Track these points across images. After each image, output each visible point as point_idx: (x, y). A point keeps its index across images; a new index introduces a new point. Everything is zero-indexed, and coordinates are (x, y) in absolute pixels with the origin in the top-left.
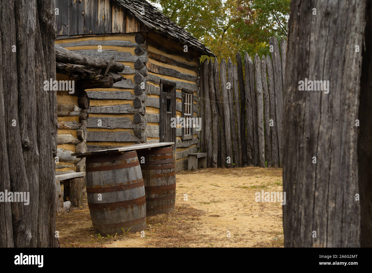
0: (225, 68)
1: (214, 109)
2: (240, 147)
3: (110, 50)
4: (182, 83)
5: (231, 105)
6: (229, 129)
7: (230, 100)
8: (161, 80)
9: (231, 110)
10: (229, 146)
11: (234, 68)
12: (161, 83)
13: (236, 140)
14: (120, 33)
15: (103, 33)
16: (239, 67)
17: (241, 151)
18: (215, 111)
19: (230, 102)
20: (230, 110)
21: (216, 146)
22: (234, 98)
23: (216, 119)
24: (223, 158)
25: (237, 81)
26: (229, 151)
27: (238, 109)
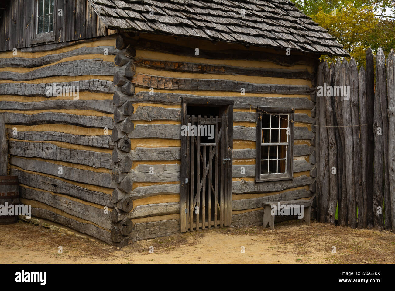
0: (346, 73)
1: (332, 135)
2: (365, 197)
3: (96, 59)
4: (255, 99)
5: (354, 131)
6: (351, 167)
7: (354, 122)
8: (182, 98)
9: (355, 137)
10: (351, 192)
11: (359, 74)
12: (182, 103)
13: (360, 185)
14: (103, 36)
15: (90, 37)
16: (367, 72)
17: (366, 202)
18: (332, 139)
19: (354, 126)
20: (353, 139)
21: (334, 192)
22: (359, 120)
23: (333, 151)
24: (343, 210)
25: (363, 93)
26: (350, 201)
27: (364, 137)
